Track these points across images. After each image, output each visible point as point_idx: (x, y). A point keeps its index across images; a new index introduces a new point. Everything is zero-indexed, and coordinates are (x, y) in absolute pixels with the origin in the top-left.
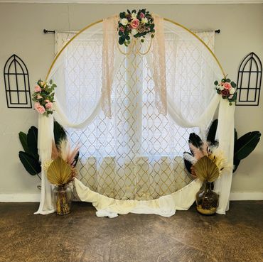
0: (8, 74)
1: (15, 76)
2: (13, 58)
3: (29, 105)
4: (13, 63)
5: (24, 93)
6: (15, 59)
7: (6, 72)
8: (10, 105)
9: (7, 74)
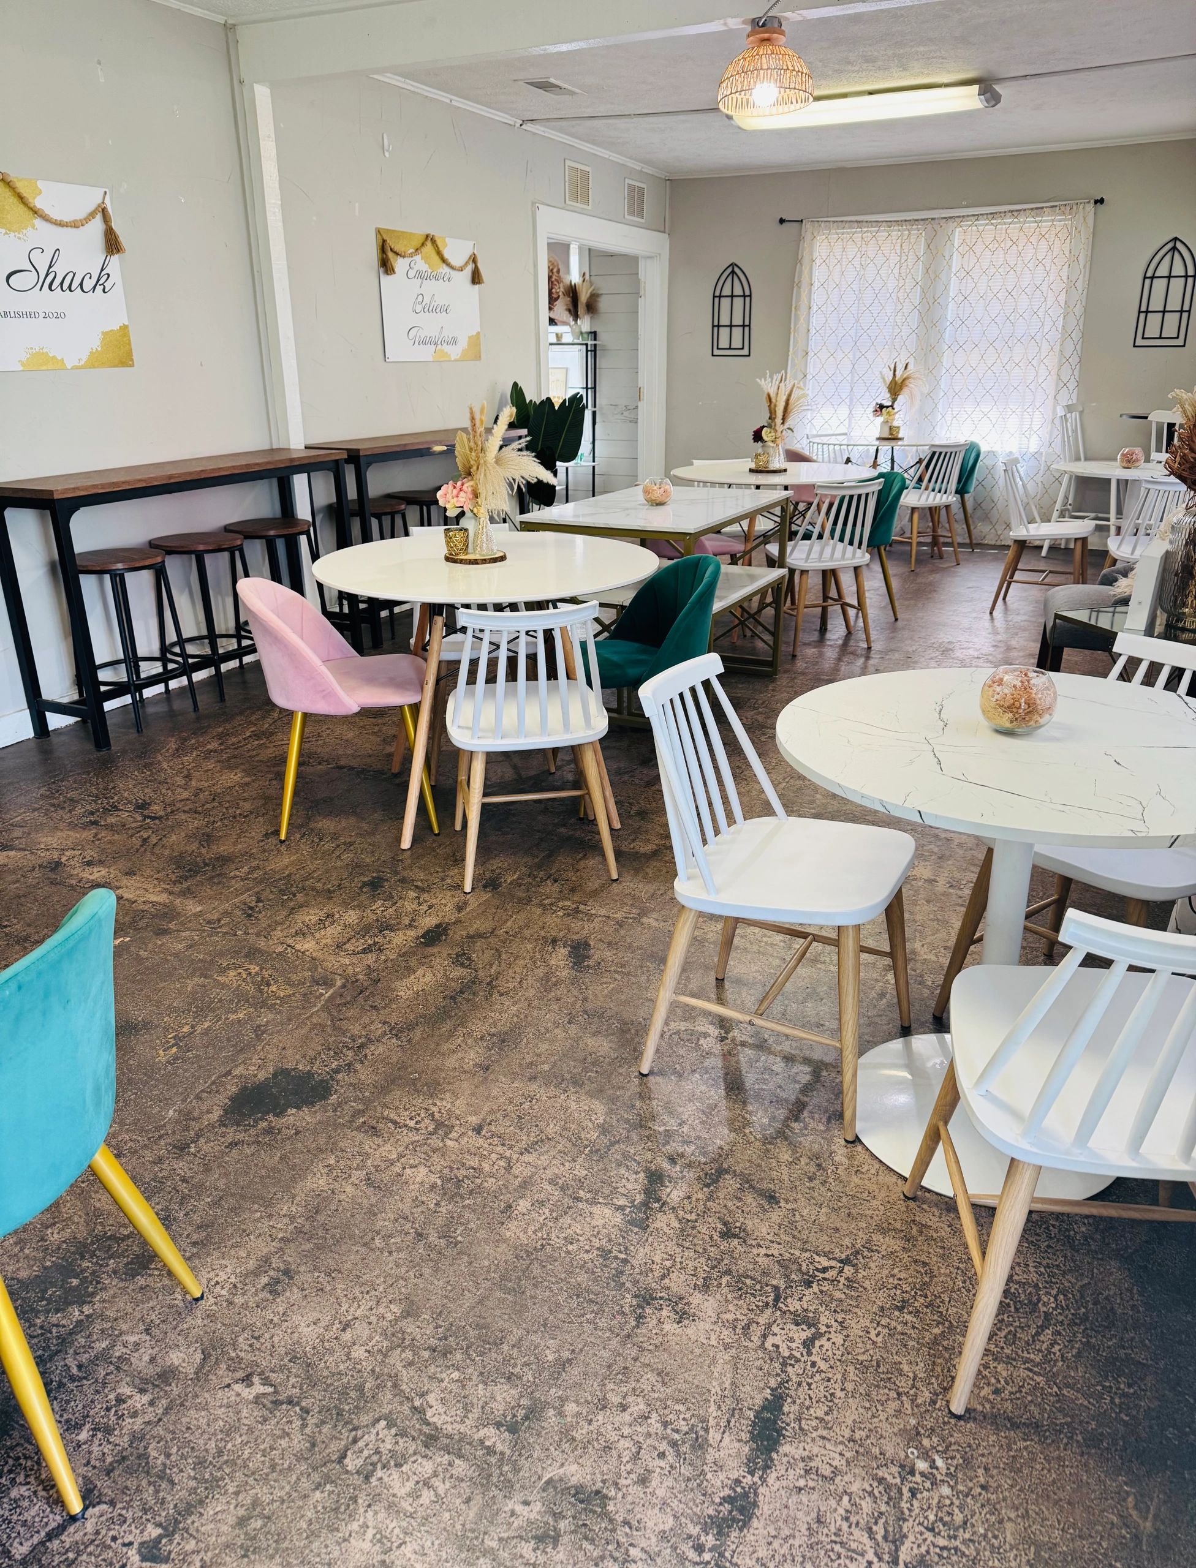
0: (720, 297)
1: (729, 299)
2: (730, 270)
3: (745, 352)
4: (730, 278)
5: (741, 329)
6: (733, 270)
7: (717, 294)
8: (716, 352)
9: (718, 297)
